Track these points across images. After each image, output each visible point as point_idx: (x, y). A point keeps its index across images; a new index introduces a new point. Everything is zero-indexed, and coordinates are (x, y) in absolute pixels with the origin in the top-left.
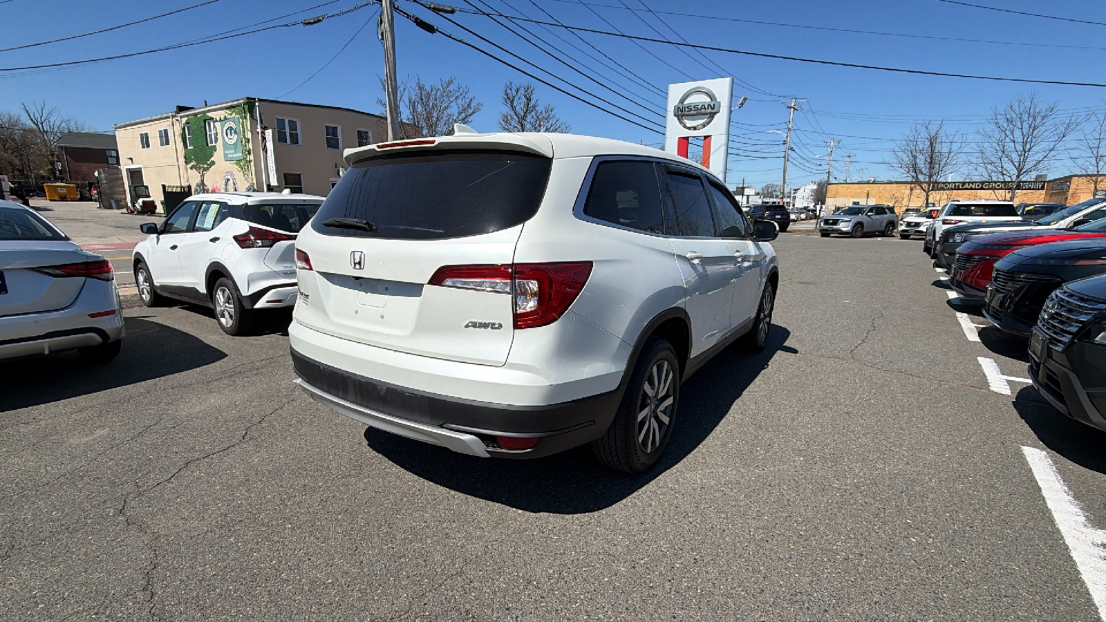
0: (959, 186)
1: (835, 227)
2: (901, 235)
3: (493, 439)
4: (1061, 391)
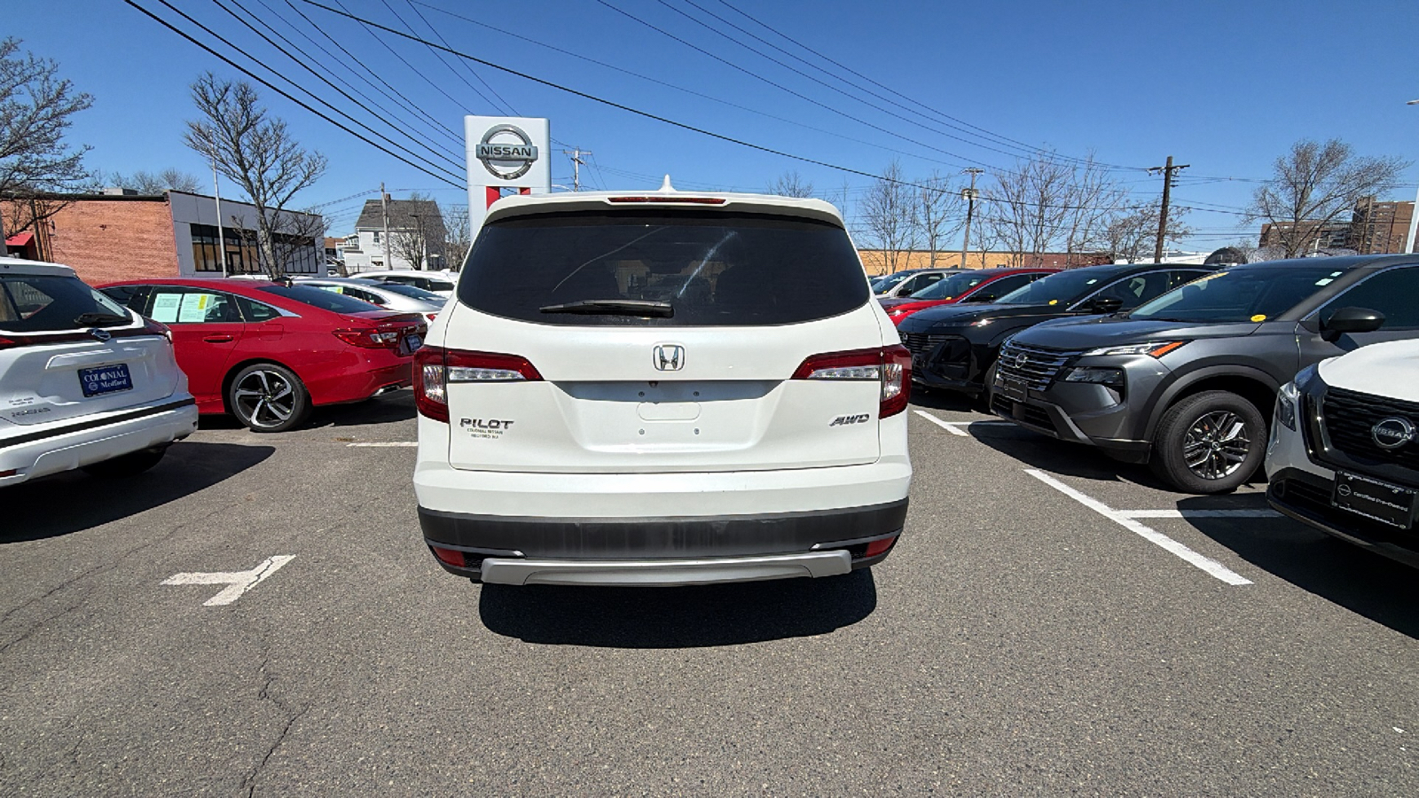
3: (864, 547)
4: (1050, 420)
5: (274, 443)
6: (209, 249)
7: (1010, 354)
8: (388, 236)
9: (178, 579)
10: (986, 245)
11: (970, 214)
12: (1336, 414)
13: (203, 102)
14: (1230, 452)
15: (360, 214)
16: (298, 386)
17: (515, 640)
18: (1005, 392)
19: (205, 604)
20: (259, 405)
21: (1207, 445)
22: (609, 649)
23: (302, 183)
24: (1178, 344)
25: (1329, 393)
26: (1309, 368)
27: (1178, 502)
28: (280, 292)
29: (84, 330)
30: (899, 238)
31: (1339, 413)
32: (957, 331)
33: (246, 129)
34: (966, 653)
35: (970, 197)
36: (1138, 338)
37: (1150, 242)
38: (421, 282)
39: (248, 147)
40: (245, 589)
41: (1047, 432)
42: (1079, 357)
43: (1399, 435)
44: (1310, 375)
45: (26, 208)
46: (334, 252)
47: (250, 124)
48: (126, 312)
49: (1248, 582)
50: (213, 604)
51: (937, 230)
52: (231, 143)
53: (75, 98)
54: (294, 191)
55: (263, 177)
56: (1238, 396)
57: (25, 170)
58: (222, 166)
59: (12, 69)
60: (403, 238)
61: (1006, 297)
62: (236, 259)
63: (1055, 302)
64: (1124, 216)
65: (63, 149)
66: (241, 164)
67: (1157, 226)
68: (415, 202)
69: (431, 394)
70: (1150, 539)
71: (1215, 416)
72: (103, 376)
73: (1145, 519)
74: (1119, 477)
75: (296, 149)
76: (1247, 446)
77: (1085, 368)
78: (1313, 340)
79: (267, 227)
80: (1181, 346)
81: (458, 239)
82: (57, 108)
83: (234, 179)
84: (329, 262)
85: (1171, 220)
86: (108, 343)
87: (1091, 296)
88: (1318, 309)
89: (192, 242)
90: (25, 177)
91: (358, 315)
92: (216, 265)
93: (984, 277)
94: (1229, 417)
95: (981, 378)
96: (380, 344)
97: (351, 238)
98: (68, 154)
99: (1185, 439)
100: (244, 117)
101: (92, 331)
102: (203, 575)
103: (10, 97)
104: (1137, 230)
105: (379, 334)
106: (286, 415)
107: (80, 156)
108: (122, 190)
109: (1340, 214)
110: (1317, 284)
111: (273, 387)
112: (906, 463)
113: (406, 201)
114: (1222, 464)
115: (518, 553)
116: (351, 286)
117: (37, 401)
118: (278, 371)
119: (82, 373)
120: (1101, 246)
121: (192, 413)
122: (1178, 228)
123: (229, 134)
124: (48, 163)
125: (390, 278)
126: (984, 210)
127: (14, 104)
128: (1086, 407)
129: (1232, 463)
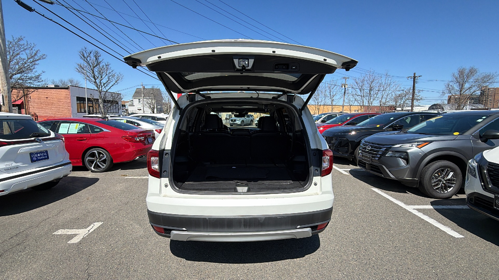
3: (316, 227)
4: (380, 170)
5: (99, 177)
6: (82, 105)
7: (364, 145)
8: (143, 100)
9: (60, 232)
10: (351, 103)
11: (345, 93)
12: (493, 173)
13: (83, 57)
14: (449, 183)
15: (134, 93)
16: (108, 156)
17: (183, 259)
18: (363, 159)
19: (68, 243)
20: (94, 163)
21: (440, 181)
22: (218, 264)
23: (115, 84)
24: (428, 143)
25: (489, 164)
26: (480, 154)
27: (431, 202)
28: (104, 122)
29: (33, 139)
30: (320, 101)
31: (494, 172)
32: (344, 136)
33: (96, 65)
34: (356, 267)
35: (345, 87)
36: (412, 141)
37: (409, 102)
38: (153, 118)
39: (97, 72)
40: (83, 236)
41: (380, 175)
42: (390, 148)
44: (480, 156)
45: (21, 92)
46: (125, 106)
47: (98, 64)
48: (49, 132)
49: (462, 236)
50: (71, 243)
51: (334, 98)
52: (91, 70)
53: (40, 56)
54: (112, 86)
55: (101, 82)
56: (451, 162)
57: (22, 79)
58: (88, 78)
59: (20, 47)
60: (148, 101)
61: (361, 123)
62: (91, 108)
63: (379, 126)
64: (399, 93)
65: (35, 72)
66: (94, 77)
67: (411, 96)
68: (153, 89)
69: (153, 168)
70: (422, 218)
71: (442, 170)
72: (39, 155)
73: (419, 209)
74: (407, 192)
75: (113, 72)
76: (455, 181)
77: (393, 151)
78: (477, 141)
79: (102, 99)
80: (429, 144)
81: (167, 101)
82: (34, 59)
83: (92, 82)
84: (123, 109)
85: (416, 94)
86: (41, 143)
87: (392, 123)
88: (479, 130)
89: (76, 102)
90: (22, 81)
91: (131, 131)
92: (84, 110)
93: (352, 116)
94: (448, 170)
95: (353, 153)
96: (138, 141)
97: (130, 101)
98: (37, 74)
99: (432, 178)
100: (96, 62)
101: (36, 139)
102: (68, 230)
103: (19, 56)
104: (404, 98)
105: (138, 137)
106: (103, 167)
107: (41, 75)
108: (54, 86)
109: (476, 92)
110: (477, 121)
111: (100, 156)
112: (332, 194)
113: (150, 89)
114: (446, 187)
115: (184, 229)
116: (128, 119)
117: (14, 164)
118: (101, 151)
119: (31, 154)
120: (391, 103)
121: (70, 167)
122: (418, 97)
123: (91, 67)
124: (30, 77)
125: (143, 116)
126: (350, 91)
127: (20, 57)
128: (394, 166)
129: (450, 187)
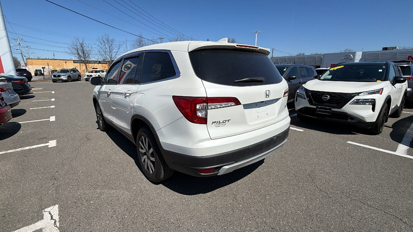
0: (95, 62)
1: (59, 78)
2: (85, 80)
25: (311, 91)
43: (327, 98)
49: (303, 130)
69: (198, 115)
